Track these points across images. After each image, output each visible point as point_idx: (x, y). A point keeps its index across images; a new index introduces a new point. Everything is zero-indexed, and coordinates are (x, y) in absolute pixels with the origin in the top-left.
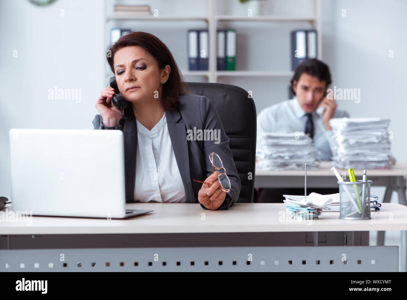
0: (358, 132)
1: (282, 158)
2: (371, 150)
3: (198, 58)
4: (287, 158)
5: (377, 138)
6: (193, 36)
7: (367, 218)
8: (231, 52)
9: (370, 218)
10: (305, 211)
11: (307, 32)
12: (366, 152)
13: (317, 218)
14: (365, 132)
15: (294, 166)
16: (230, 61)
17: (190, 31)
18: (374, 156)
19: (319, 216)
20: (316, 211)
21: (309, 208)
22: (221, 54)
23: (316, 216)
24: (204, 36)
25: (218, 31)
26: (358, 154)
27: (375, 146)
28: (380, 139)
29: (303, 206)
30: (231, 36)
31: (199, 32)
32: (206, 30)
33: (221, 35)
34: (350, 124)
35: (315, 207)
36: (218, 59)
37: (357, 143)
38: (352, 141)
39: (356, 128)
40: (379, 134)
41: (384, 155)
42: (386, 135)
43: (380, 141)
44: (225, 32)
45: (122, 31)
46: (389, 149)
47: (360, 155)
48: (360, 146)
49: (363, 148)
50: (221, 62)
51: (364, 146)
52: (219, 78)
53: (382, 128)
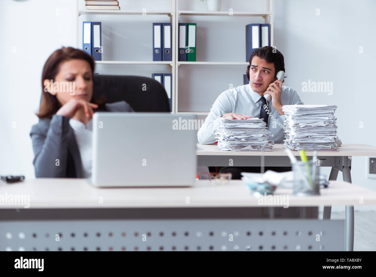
0: (307, 117)
1: (239, 140)
2: (318, 132)
3: (162, 48)
4: (243, 140)
5: (325, 122)
6: (158, 28)
7: (317, 194)
8: (192, 43)
10: (262, 188)
11: (261, 26)
12: (315, 135)
15: (249, 147)
17: (155, 24)
18: (322, 138)
19: (274, 192)
22: (183, 45)
23: (272, 192)
24: (167, 29)
25: (180, 24)
27: (323, 129)
29: (260, 184)
30: (192, 29)
31: (162, 25)
32: (170, 24)
33: (183, 28)
34: (301, 110)
36: (179, 49)
37: (306, 127)
38: (302, 125)
40: (327, 118)
41: (331, 138)
42: (333, 119)
43: (327, 125)
44: (187, 25)
45: (93, 24)
46: (336, 132)
47: (309, 137)
48: (310, 129)
49: (312, 131)
50: (182, 52)
51: (312, 129)
52: (180, 67)
53: (329, 113)
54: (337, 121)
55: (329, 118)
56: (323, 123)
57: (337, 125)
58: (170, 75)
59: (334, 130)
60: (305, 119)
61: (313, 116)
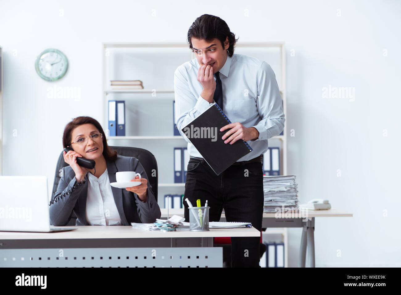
0: (271, 183)
2: (281, 197)
5: (286, 188)
7: (205, 230)
9: (209, 231)
10: (165, 225)
12: (278, 198)
13: (175, 230)
14: (277, 183)
18: (284, 202)
19: (177, 229)
20: (173, 226)
21: (168, 224)
23: (174, 229)
26: (271, 200)
27: (285, 194)
28: (288, 189)
29: (164, 223)
35: (172, 223)
37: (270, 191)
39: (268, 180)
40: (289, 184)
41: (292, 201)
42: (294, 185)
43: (289, 190)
45: (117, 102)
46: (296, 196)
47: (272, 201)
48: (272, 194)
49: (275, 195)
51: (275, 193)
53: (291, 179)
54: (298, 186)
55: (290, 183)
56: (285, 188)
57: (297, 189)
59: (294, 194)
60: (269, 185)
61: (276, 182)
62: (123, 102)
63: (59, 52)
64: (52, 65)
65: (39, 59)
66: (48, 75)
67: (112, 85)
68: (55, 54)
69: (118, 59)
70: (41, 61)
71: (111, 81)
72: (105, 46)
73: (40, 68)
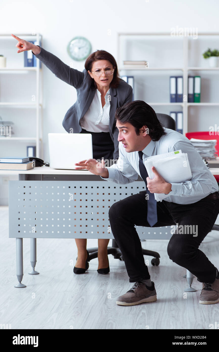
3: (176, 94)
6: (173, 80)
8: (198, 91)
16: (196, 96)
17: (172, 77)
22: (191, 92)
24: (180, 80)
25: (189, 77)
30: (198, 80)
31: (177, 78)
32: (181, 77)
33: (191, 80)
36: (189, 95)
44: (194, 78)
45: (128, 77)
50: (191, 97)
52: (189, 107)
58: (181, 112)
62: (132, 77)
63: (84, 39)
64: (79, 48)
65: (70, 44)
66: (76, 56)
67: (124, 64)
68: (82, 41)
69: (129, 44)
70: (71, 46)
71: (124, 62)
72: (120, 35)
73: (71, 51)
